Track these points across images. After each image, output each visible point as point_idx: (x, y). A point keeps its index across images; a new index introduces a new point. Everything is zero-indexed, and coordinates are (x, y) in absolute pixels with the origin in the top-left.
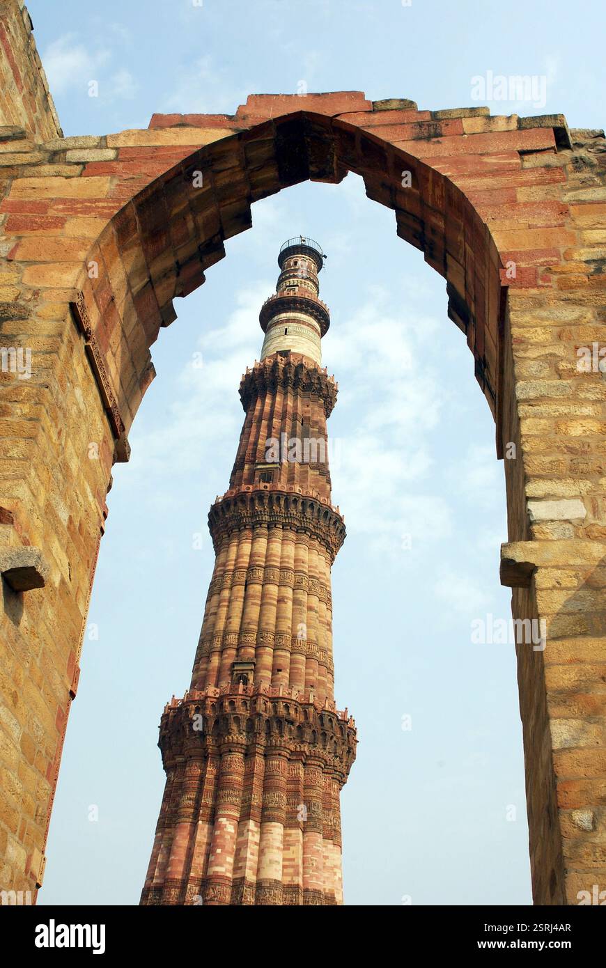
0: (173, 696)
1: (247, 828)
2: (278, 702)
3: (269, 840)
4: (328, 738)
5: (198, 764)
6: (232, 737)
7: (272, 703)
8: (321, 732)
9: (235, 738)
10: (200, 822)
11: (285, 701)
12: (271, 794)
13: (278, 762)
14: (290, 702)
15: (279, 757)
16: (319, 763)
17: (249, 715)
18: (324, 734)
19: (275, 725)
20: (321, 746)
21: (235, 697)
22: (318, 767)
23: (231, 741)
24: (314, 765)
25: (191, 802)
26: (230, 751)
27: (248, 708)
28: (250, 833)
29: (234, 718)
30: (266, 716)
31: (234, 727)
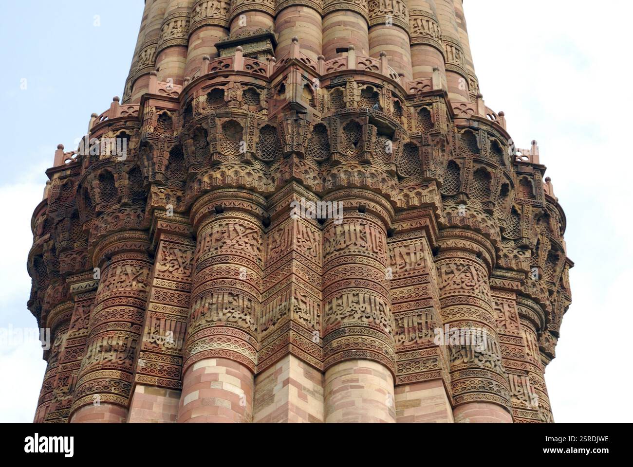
0: (60, 147)
1: (281, 378)
2: (344, 84)
3: (352, 403)
4: (495, 186)
5: (129, 269)
6: (223, 174)
7: (328, 88)
8: (473, 167)
9: (230, 173)
10: (140, 389)
11: (365, 79)
12: (348, 298)
13: (358, 228)
14: (378, 82)
15: (361, 215)
16: (476, 247)
17: (266, 118)
18: (483, 175)
19: (341, 134)
20: (479, 207)
21: (222, 79)
22: (474, 258)
23: (219, 183)
24: (464, 250)
25: (113, 356)
26: (220, 210)
27: (264, 104)
28: (293, 390)
29: (224, 126)
30: (314, 115)
31: (225, 148)
